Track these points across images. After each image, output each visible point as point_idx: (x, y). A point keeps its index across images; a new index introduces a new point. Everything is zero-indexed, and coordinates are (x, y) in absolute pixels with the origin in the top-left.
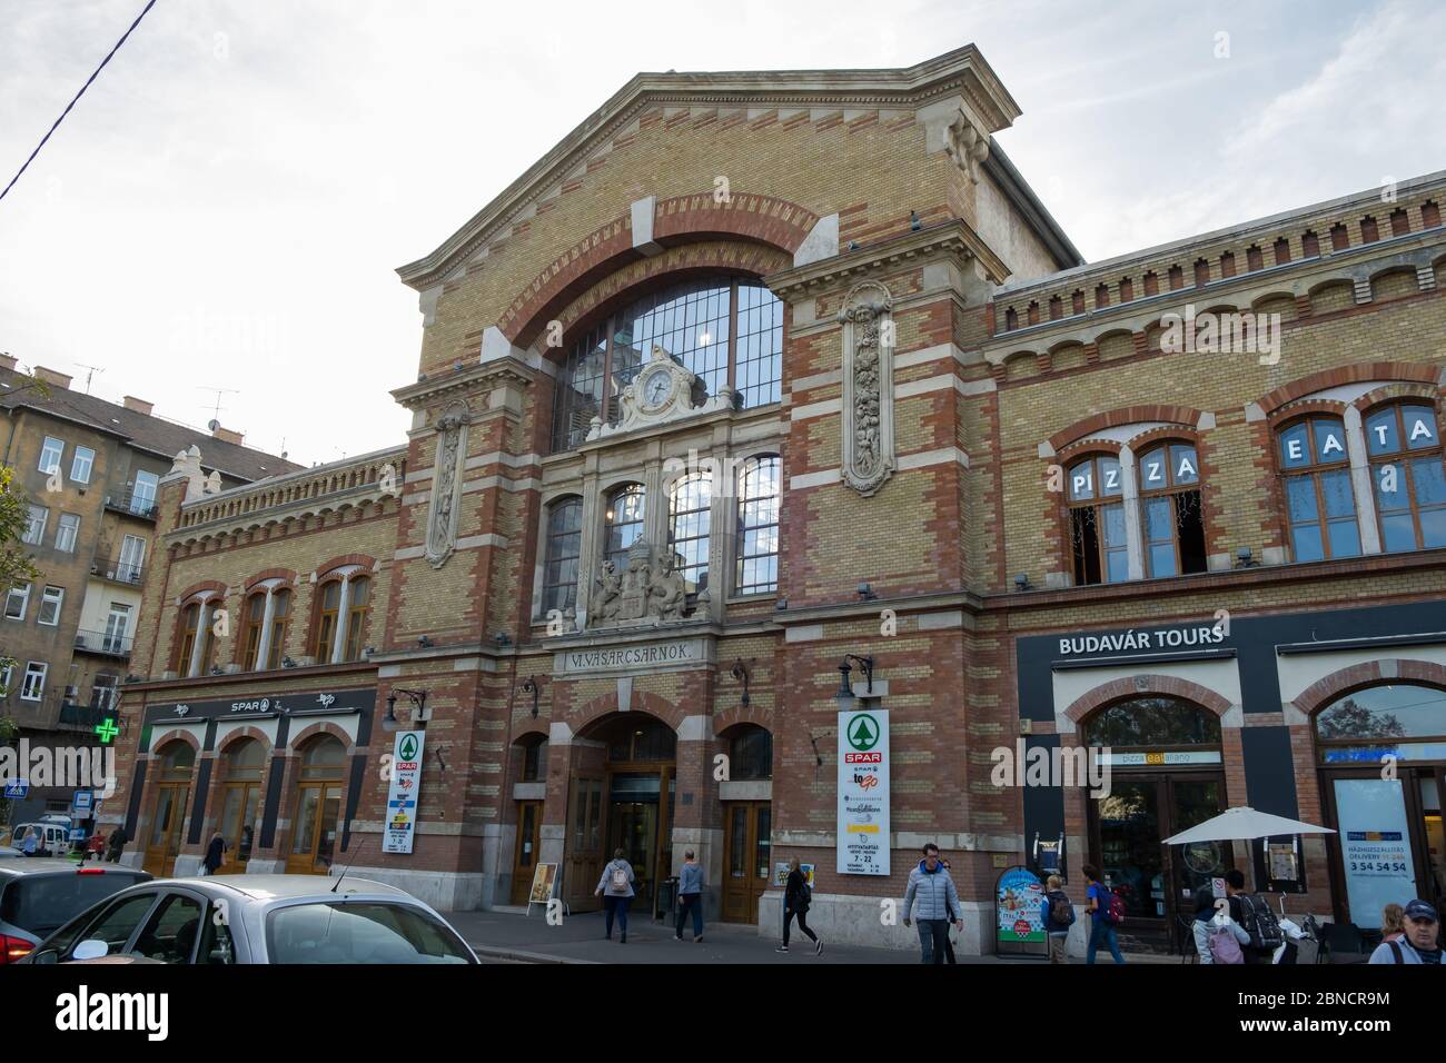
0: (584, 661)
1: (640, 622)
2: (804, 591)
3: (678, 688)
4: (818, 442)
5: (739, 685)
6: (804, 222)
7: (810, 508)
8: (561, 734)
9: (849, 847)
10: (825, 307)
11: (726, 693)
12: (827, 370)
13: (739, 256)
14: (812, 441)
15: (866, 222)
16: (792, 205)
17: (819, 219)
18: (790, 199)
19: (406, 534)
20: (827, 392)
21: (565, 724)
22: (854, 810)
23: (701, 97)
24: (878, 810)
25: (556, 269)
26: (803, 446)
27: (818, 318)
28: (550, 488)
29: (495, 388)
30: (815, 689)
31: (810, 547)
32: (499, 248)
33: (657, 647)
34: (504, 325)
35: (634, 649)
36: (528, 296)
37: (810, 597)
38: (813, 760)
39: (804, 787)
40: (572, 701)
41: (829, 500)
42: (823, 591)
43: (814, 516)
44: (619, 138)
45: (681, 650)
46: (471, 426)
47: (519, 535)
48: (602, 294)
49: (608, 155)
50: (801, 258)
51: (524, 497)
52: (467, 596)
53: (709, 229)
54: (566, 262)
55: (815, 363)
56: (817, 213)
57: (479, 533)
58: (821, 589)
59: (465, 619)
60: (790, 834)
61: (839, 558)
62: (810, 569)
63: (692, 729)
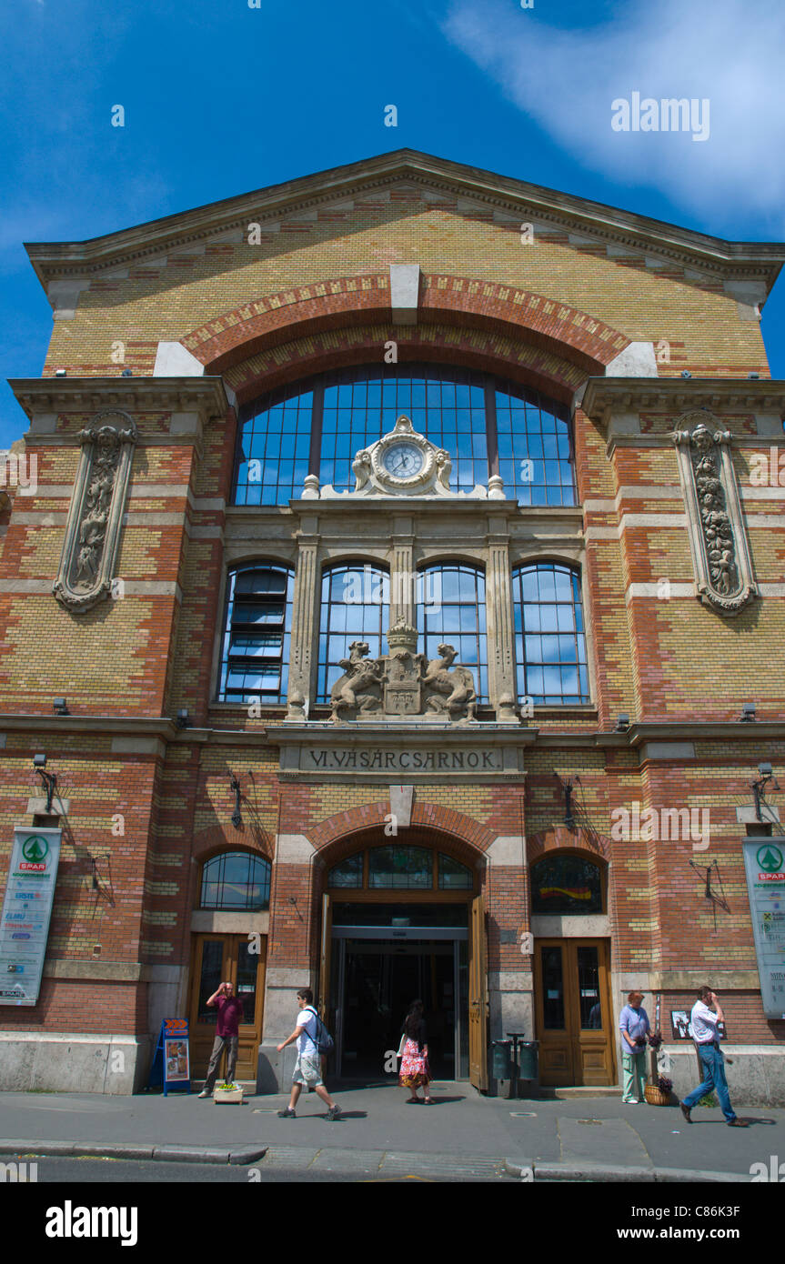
0: (330, 758)
1: (418, 719)
2: (665, 706)
3: (483, 802)
4: (662, 553)
5: (559, 805)
6: (614, 339)
7: (660, 618)
8: (296, 850)
10: (650, 424)
11: (541, 813)
12: (662, 485)
13: (514, 353)
14: (654, 551)
15: (685, 359)
16: (596, 321)
17: (630, 342)
18: (595, 315)
20: (670, 506)
21: (302, 837)
23: (477, 194)
25: (276, 303)
26: (642, 554)
28: (237, 544)
29: (180, 411)
31: (666, 660)
32: (186, 262)
33: (449, 752)
34: (193, 344)
35: (411, 753)
36: (232, 321)
37: (672, 712)
38: (700, 889)
39: (690, 922)
40: (313, 808)
41: (682, 613)
42: (689, 708)
43: (666, 627)
44: (361, 200)
45: (485, 758)
46: (137, 447)
47: (201, 591)
48: (326, 347)
49: (349, 212)
50: (614, 370)
51: (209, 547)
52: (133, 656)
53: (494, 316)
54: (290, 299)
55: (645, 475)
56: (629, 336)
57: (154, 578)
58: (684, 705)
59: (129, 685)
60: (686, 976)
61: (702, 676)
62: (669, 682)
63: (507, 852)
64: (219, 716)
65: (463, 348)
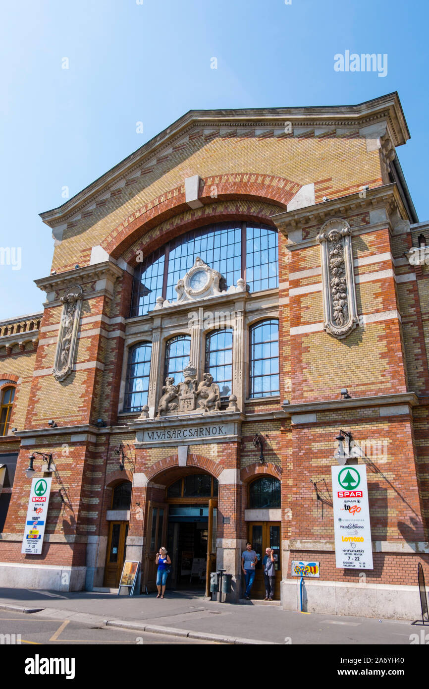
0: (155, 436)
1: (193, 413)
2: (303, 394)
3: (218, 452)
4: (308, 308)
5: (258, 451)
6: (292, 188)
7: (304, 345)
8: (140, 480)
9: (344, 551)
10: (308, 233)
11: (249, 456)
12: (311, 268)
13: (249, 208)
14: (304, 307)
15: (332, 188)
16: (284, 180)
17: (301, 186)
18: (283, 176)
19: (41, 361)
20: (312, 280)
21: (143, 474)
22: (346, 527)
23: (227, 123)
24: (362, 527)
25: (138, 215)
26: (297, 310)
27: (303, 239)
28: (130, 337)
29: (99, 279)
30: (312, 453)
31: (306, 368)
32: (102, 204)
33: (204, 428)
34: (105, 245)
35: (188, 429)
36: (120, 229)
37: (306, 397)
38: (314, 496)
39: (308, 513)
40: (148, 460)
41: (316, 341)
42: (315, 394)
43: (307, 350)
44: (177, 145)
45: (220, 430)
46: (83, 300)
47: (112, 363)
48: (164, 229)
49: (170, 154)
50: (291, 207)
51: (115, 341)
52: (80, 397)
53: (233, 193)
54: (144, 211)
55: (303, 264)
56: (301, 183)
57: (89, 360)
58: (313, 392)
59: (78, 411)
60: (301, 542)
61: (324, 375)
62: (306, 381)
63: (228, 477)
64: (122, 419)
65: (225, 213)
